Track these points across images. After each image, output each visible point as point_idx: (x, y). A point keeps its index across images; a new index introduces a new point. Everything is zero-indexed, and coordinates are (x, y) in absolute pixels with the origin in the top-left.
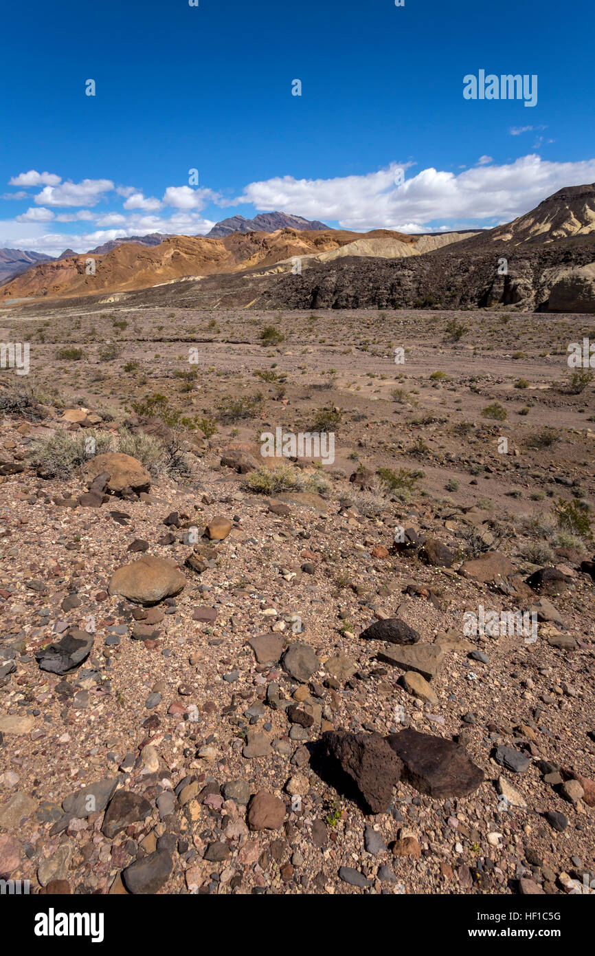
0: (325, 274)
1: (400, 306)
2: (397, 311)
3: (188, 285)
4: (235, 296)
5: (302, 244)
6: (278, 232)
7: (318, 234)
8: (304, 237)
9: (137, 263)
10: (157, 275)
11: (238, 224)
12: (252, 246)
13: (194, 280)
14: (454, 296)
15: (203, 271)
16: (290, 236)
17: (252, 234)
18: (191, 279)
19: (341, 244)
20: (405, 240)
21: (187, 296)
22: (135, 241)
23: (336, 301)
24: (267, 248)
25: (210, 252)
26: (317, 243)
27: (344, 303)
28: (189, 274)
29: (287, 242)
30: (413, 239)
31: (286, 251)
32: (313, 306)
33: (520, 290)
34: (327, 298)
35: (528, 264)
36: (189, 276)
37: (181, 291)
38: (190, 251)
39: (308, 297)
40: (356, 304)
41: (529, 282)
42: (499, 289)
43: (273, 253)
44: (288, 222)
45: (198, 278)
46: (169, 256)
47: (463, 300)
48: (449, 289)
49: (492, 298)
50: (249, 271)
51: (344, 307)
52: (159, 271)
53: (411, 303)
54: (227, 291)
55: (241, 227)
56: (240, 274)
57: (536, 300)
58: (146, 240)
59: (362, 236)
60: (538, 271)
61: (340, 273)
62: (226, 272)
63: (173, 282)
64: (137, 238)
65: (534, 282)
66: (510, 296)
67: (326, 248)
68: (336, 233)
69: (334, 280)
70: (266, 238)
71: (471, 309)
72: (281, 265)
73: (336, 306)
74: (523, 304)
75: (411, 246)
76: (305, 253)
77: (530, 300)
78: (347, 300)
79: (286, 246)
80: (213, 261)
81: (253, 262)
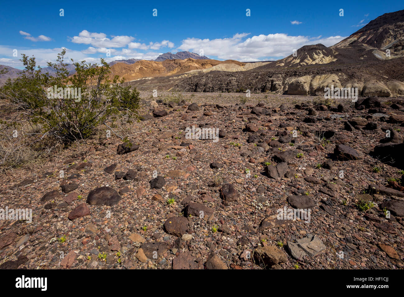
0: (201, 78)
1: (230, 91)
2: (229, 93)
3: (145, 81)
4: (164, 86)
5: (196, 65)
6: (186, 60)
7: (203, 61)
8: (197, 62)
9: (124, 71)
10: (132, 77)
11: (169, 56)
12: (174, 65)
13: (148, 79)
14: (252, 88)
15: (153, 75)
16: (191, 61)
17: (175, 60)
18: (147, 78)
19: (213, 65)
20: (241, 64)
21: (144, 86)
22: (123, 62)
23: (205, 89)
24: (181, 66)
25: (156, 67)
26: (203, 65)
27: (208, 90)
28: (146, 76)
29: (190, 64)
30: (243, 64)
31: (189, 68)
32: (195, 91)
33: (277, 86)
34: (201, 88)
35: (281, 76)
36: (146, 77)
37: (142, 84)
38: (147, 67)
39: (194, 87)
40: (213, 91)
41: (281, 83)
42: (269, 85)
43: (183, 68)
44: (191, 56)
45: (150, 78)
46: (138, 68)
47: (255, 89)
48: (250, 85)
49: (267, 89)
50: (172, 76)
51: (208, 92)
52: (133, 75)
53: (235, 90)
54: (162, 84)
55: (170, 57)
56: (169, 77)
57: (283, 90)
58: (129, 61)
59: (222, 62)
60: (284, 79)
61: (207, 78)
62: (163, 76)
63: (139, 79)
64: (124, 60)
65: (283, 83)
66: (273, 88)
67: (206, 67)
68: (211, 61)
69: (204, 80)
70: (181, 62)
71: (258, 93)
72: (186, 74)
73: (205, 91)
74: (278, 91)
75: (242, 67)
76: (197, 69)
77: (281, 90)
78: (209, 89)
79: (189, 66)
80: (157, 71)
81: (175, 72)
